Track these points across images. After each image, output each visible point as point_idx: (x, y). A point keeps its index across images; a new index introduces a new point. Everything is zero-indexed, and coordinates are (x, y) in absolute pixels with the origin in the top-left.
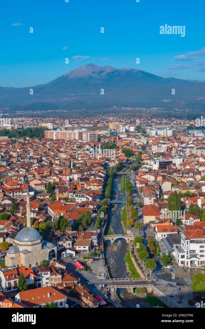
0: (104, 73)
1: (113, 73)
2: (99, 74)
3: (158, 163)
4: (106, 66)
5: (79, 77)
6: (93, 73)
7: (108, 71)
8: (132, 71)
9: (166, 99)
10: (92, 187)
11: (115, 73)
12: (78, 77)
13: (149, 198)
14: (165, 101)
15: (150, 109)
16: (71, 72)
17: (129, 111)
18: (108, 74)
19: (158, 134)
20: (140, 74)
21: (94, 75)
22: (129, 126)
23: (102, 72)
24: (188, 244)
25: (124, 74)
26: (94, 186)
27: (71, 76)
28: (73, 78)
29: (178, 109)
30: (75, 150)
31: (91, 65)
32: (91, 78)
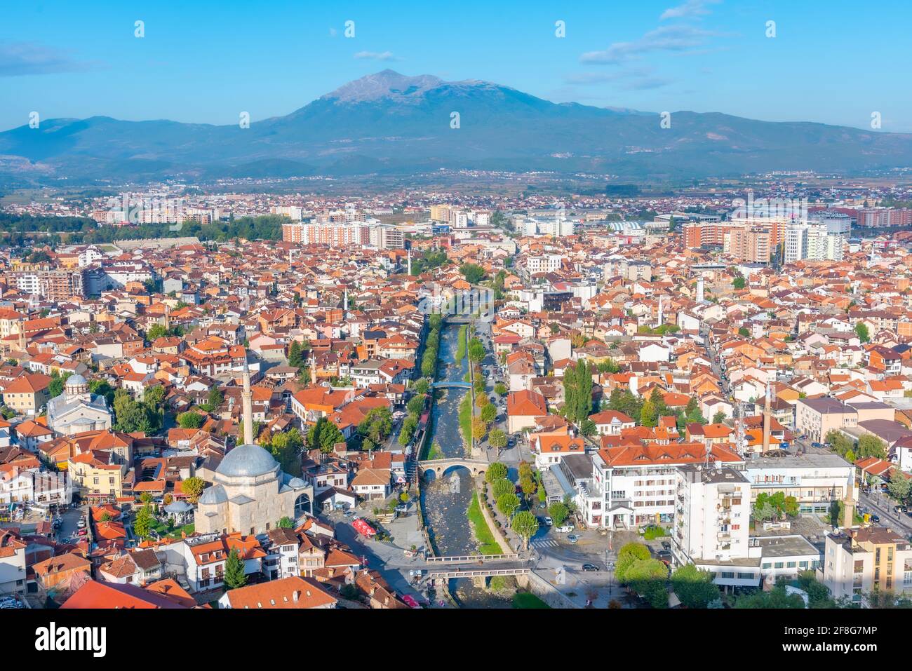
0: (419, 92)
1: (438, 91)
2: (406, 93)
3: (540, 297)
4: (423, 76)
5: (361, 100)
6: (394, 91)
7: (429, 86)
8: (482, 86)
10: (392, 352)
12: (358, 100)
13: (520, 376)
14: (558, 156)
15: (524, 175)
16: (343, 90)
17: (475, 179)
18: (427, 94)
19: (542, 231)
20: (501, 94)
21: (394, 95)
22: (477, 213)
23: (413, 88)
24: (607, 478)
25: (464, 95)
26: (397, 349)
27: (342, 100)
28: (347, 104)
29: (586, 174)
30: (353, 267)
31: (388, 73)
32: (388, 103)
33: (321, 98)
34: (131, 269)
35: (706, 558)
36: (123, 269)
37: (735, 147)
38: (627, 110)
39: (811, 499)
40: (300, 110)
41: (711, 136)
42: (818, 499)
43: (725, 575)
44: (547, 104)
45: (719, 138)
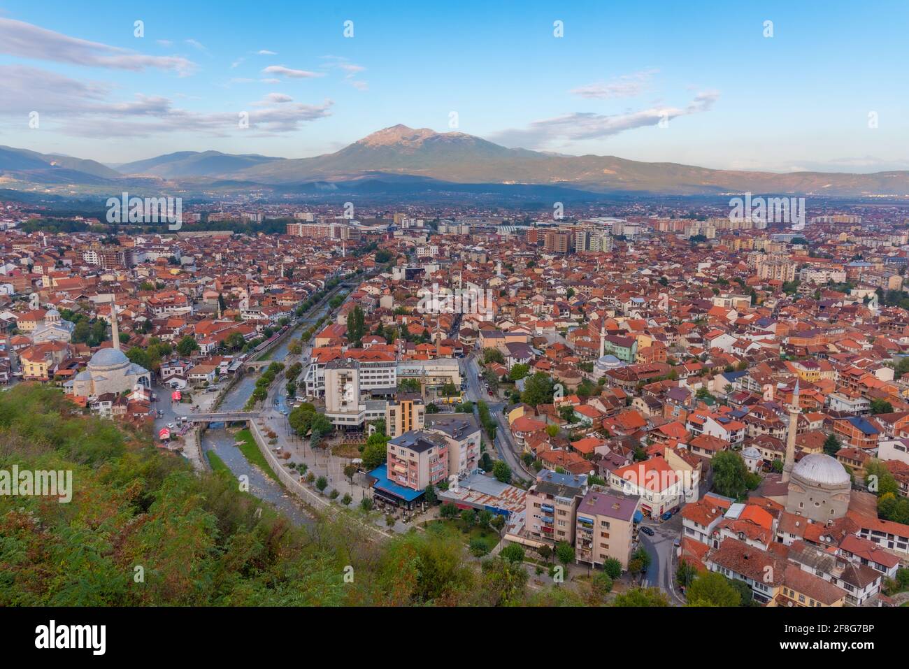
0: (420, 140)
1: (433, 139)
2: (412, 140)
3: (403, 271)
4: (423, 129)
5: (383, 144)
6: (403, 138)
7: (426, 136)
8: (461, 136)
9: (507, 180)
10: (284, 302)
11: (436, 140)
12: (380, 144)
14: (507, 183)
15: (480, 195)
16: (371, 137)
17: (448, 197)
18: (425, 141)
19: (450, 230)
20: (473, 141)
21: (404, 141)
22: (417, 219)
23: (416, 137)
24: (315, 369)
25: (449, 142)
26: (287, 300)
27: (370, 143)
28: (374, 146)
29: (521, 195)
30: (312, 251)
31: (399, 126)
32: (399, 146)
33: (357, 142)
34: (162, 250)
35: (334, 410)
36: (158, 249)
37: (621, 179)
38: (556, 154)
39: (434, 383)
40: (344, 150)
41: (606, 171)
42: (438, 383)
43: (340, 419)
44: (504, 149)
45: (611, 172)
